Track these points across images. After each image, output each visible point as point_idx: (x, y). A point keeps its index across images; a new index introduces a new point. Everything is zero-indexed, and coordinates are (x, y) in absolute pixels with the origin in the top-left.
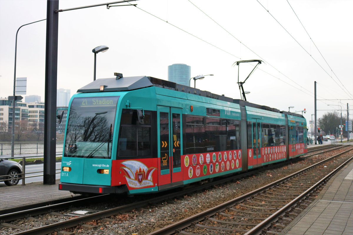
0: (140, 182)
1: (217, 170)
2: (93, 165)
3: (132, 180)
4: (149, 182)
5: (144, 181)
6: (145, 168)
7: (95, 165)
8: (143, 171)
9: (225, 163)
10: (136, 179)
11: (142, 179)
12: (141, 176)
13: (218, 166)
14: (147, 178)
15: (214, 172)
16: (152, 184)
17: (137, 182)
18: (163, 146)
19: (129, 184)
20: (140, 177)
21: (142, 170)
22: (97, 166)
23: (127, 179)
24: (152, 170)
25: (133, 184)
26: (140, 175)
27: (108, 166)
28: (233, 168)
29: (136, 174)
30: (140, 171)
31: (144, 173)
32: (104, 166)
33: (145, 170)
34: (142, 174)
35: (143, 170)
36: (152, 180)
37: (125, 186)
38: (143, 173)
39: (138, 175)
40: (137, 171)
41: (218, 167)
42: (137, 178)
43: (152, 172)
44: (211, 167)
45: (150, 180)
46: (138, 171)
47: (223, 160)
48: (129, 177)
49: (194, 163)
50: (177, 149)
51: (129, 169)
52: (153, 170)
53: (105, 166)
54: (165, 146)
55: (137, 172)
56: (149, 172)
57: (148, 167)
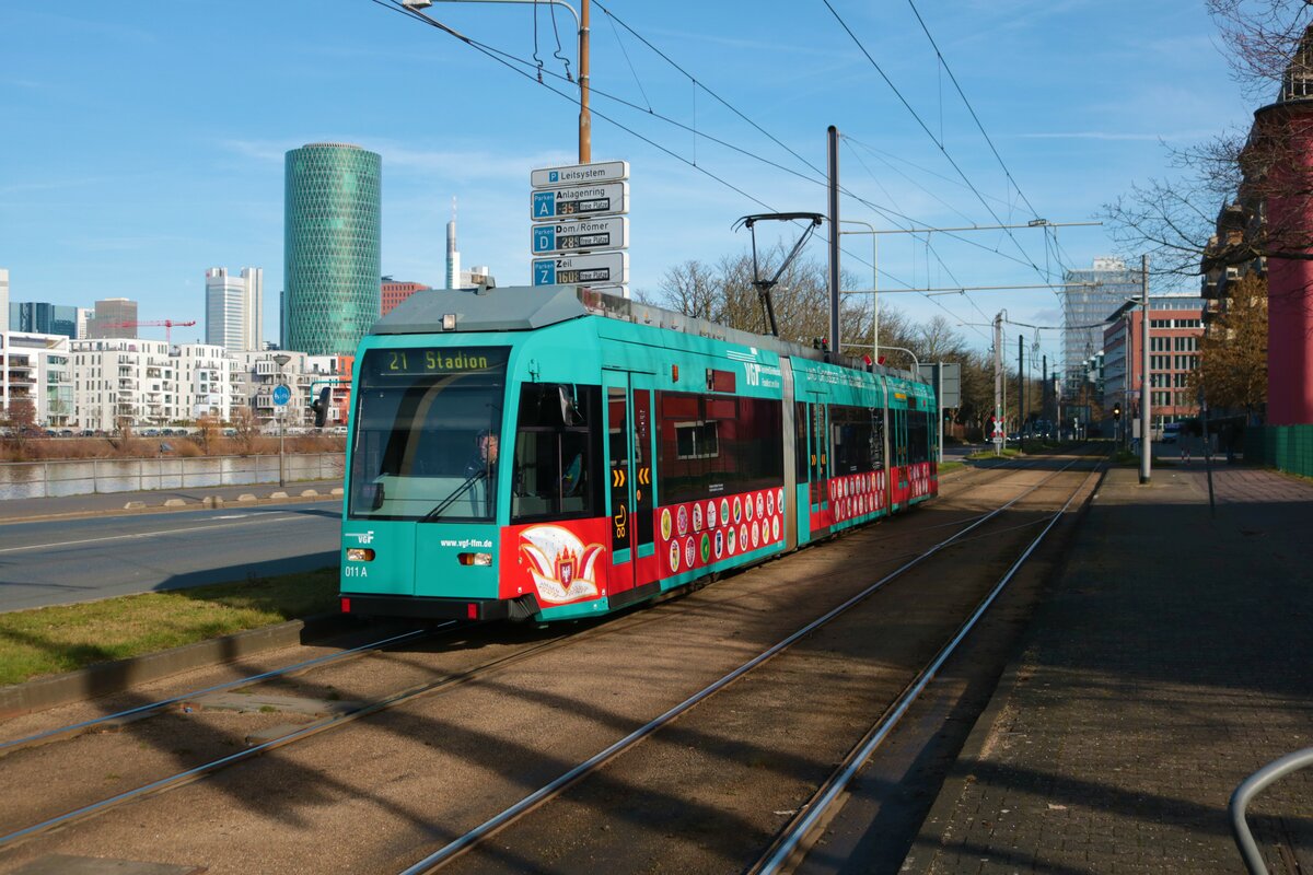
0: (566, 585)
1: (731, 549)
2: (443, 543)
3: (546, 581)
4: (587, 585)
5: (574, 584)
6: (575, 545)
7: (449, 543)
8: (574, 556)
9: (749, 526)
10: (557, 578)
11: (570, 578)
12: (568, 568)
13: (734, 536)
14: (581, 576)
15: (726, 554)
16: (592, 590)
17: (558, 585)
18: (616, 485)
19: (540, 591)
20: (566, 573)
21: (570, 553)
22: (454, 543)
23: (537, 577)
24: (593, 550)
25: (550, 591)
26: (565, 565)
27: (488, 544)
28: (766, 541)
29: (556, 564)
30: (566, 557)
31: (576, 560)
32: (476, 543)
33: (576, 553)
34: (570, 564)
35: (573, 552)
36: (593, 579)
37: (530, 597)
38: (572, 560)
39: (562, 565)
40: (558, 555)
41: (733, 539)
42: (558, 576)
43: (592, 558)
44: (719, 539)
45: (589, 581)
46: (562, 555)
47: (744, 520)
48: (541, 572)
49: (683, 530)
50: (646, 489)
51: (539, 550)
52: (596, 552)
53: (479, 544)
54: (621, 485)
55: (558, 559)
56: (586, 557)
57: (586, 542)
